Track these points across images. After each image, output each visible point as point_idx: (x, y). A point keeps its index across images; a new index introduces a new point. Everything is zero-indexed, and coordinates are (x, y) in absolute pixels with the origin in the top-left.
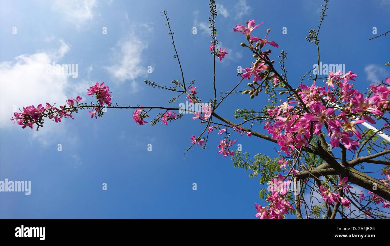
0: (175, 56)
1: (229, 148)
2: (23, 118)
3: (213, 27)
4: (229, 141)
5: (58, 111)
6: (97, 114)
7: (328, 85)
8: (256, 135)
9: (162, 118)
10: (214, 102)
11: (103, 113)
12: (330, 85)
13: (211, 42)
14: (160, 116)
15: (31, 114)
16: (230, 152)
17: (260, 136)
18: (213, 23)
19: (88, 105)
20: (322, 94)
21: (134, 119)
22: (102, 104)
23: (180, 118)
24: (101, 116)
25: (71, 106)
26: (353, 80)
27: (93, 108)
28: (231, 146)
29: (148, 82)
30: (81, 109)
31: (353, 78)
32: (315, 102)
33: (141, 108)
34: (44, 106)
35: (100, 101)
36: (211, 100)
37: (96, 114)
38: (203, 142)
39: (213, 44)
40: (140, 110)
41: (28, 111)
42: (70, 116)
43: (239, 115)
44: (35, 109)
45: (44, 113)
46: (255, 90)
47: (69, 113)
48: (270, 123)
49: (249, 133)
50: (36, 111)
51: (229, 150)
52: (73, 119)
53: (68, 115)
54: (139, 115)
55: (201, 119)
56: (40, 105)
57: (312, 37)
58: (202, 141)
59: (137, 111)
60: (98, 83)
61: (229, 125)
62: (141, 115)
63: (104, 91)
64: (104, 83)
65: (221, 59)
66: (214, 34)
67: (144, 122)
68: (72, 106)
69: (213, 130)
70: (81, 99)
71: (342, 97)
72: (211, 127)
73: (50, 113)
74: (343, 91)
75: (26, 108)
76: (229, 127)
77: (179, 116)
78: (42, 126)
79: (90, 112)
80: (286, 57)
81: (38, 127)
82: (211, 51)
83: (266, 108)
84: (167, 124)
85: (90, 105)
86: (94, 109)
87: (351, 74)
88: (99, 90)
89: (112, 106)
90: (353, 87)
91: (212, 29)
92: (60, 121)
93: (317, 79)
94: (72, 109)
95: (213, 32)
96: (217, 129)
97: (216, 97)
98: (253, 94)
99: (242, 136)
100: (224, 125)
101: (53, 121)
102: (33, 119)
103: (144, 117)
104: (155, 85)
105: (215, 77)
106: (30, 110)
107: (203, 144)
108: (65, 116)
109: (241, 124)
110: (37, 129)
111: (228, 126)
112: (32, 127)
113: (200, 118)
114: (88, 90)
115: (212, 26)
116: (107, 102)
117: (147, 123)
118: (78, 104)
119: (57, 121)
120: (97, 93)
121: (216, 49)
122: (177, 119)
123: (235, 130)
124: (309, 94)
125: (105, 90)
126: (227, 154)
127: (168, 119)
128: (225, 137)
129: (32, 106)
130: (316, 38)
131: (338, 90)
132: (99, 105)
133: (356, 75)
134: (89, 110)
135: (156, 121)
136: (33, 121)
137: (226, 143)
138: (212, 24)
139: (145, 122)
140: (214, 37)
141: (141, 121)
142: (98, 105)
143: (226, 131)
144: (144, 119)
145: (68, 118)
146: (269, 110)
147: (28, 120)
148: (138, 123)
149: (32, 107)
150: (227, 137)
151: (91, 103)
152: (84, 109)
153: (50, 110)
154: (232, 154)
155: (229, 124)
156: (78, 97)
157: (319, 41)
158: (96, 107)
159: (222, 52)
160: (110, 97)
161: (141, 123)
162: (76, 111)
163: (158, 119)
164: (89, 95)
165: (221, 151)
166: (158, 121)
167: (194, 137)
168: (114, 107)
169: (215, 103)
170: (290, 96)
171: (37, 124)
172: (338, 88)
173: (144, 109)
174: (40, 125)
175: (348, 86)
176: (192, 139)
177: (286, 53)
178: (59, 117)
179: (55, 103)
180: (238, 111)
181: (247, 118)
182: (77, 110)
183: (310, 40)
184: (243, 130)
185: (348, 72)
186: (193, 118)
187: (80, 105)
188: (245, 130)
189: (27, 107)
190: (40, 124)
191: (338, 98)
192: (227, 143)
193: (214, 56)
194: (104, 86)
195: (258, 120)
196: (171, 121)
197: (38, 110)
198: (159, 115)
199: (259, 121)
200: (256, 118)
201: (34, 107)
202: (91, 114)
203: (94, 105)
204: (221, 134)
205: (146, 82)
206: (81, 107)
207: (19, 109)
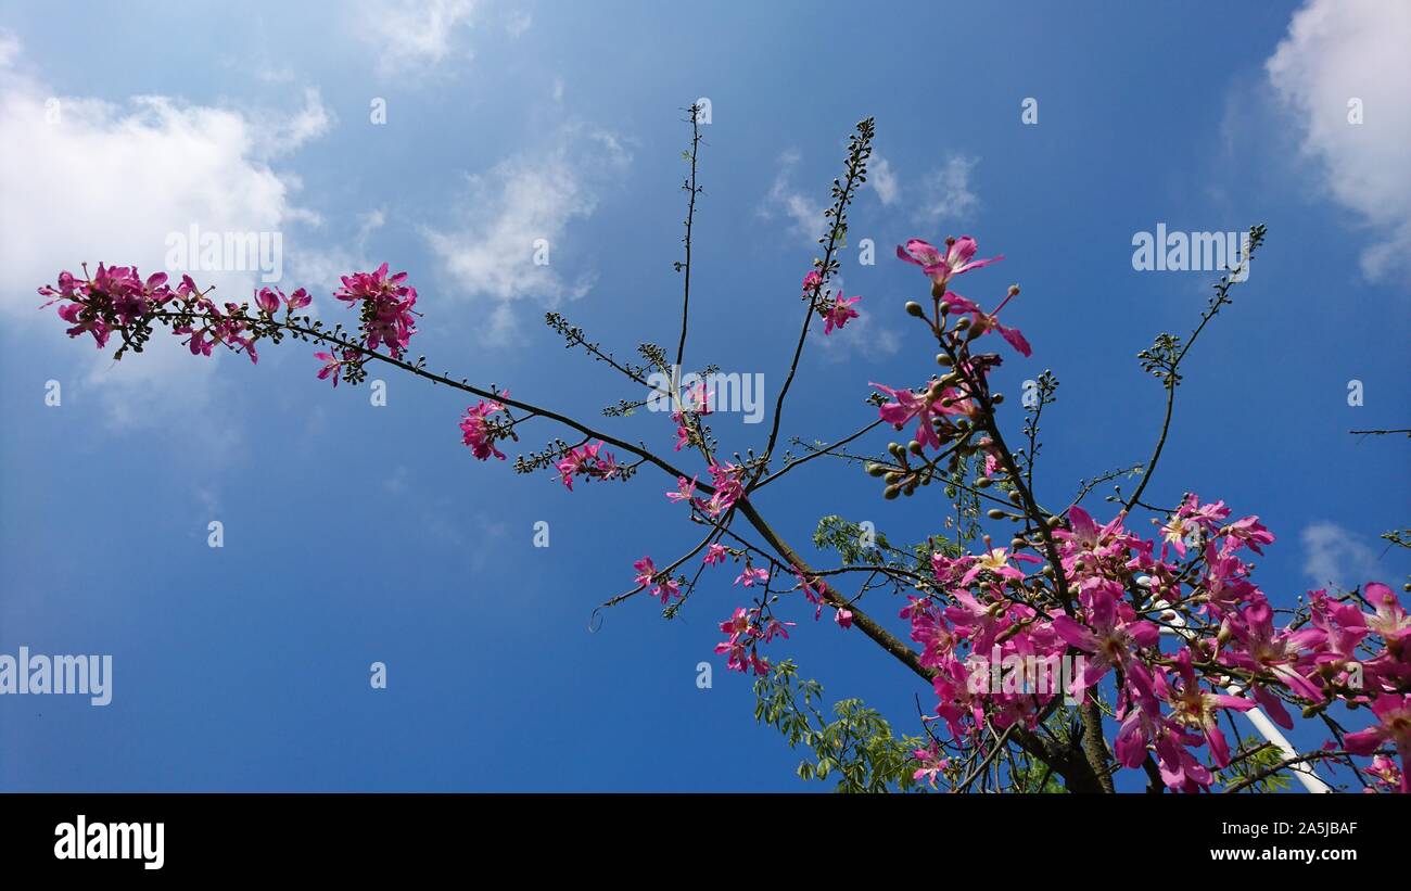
0: (678, 266)
1: (760, 645)
2: (85, 300)
3: (838, 215)
4: (767, 619)
5: (214, 315)
6: (344, 373)
7: (1167, 540)
8: (869, 630)
9: (561, 458)
10: (758, 462)
11: (364, 373)
12: (1173, 540)
13: (817, 261)
14: (556, 449)
15: (116, 297)
16: (755, 661)
17: (881, 640)
18: (842, 203)
19: (322, 331)
20: (1137, 564)
21: (464, 432)
22: (374, 345)
23: (624, 480)
24: (354, 383)
25: (265, 315)
26: (1257, 550)
27: (336, 345)
28: (770, 638)
29: (557, 321)
30: (295, 336)
31: (1257, 544)
32: (1106, 582)
33: (502, 400)
34: (174, 283)
35: (369, 330)
36: (751, 453)
37: (339, 369)
38: (674, 591)
39: (820, 269)
40: (495, 407)
41: (112, 281)
42: (249, 346)
43: (832, 535)
44: (138, 283)
45: (165, 307)
46: (909, 472)
47: (248, 335)
48: (928, 603)
49: (848, 614)
50: (137, 292)
51: (754, 650)
52: (254, 359)
53: (241, 341)
54: (485, 422)
55: (695, 509)
56: (160, 277)
57: (1161, 358)
58: (672, 586)
59: (482, 405)
60: (384, 269)
61: (783, 561)
62: (491, 422)
63: (397, 301)
64: (405, 274)
65: (830, 327)
66: (832, 239)
67: (495, 451)
68: (270, 316)
69: (722, 558)
70: (308, 300)
71: (1202, 596)
72: (720, 548)
73: (184, 314)
74: (1212, 577)
75: (107, 268)
76: (784, 568)
77: (622, 469)
78: (138, 349)
79: (321, 356)
80: (1052, 397)
81: (125, 348)
82: (806, 289)
83: (932, 548)
84: (569, 486)
85: (330, 333)
86: (341, 350)
87: (1255, 526)
88: (380, 294)
89: (404, 362)
90: (1248, 575)
91: (833, 219)
92: (207, 353)
94: (263, 326)
95: (834, 232)
96: (737, 560)
97: (770, 449)
98: (897, 486)
99: (817, 616)
100: (768, 557)
101: (183, 344)
102: (117, 317)
103: (502, 434)
104: (578, 338)
105: (790, 379)
106: (120, 281)
107: (672, 601)
108: (231, 341)
109: (828, 573)
110: (118, 355)
111: (780, 566)
112: (101, 342)
113: (692, 502)
114: (344, 279)
115: (836, 210)
116: (392, 344)
117: (504, 457)
118: (292, 317)
119: (195, 350)
120: (369, 299)
121: (823, 292)
122: (613, 478)
123: (799, 588)
124: (1093, 548)
125: (402, 299)
126: (744, 665)
127: (581, 470)
128: (756, 600)
129: (131, 270)
130: (1174, 366)
131: (1194, 567)
132: (362, 344)
133: (1272, 539)
134: (319, 348)
135: (538, 461)
136: (116, 321)
137: (754, 622)
138: (837, 205)
139: (498, 455)
140: (831, 249)
141: (485, 446)
142: (360, 341)
143: (769, 580)
144: (499, 444)
145: (238, 352)
146: (938, 557)
147: (99, 314)
148: (470, 450)
149: (131, 273)
150: (764, 603)
151: (339, 327)
152: (305, 338)
153: (188, 304)
154: (761, 669)
155: (786, 557)
156: (300, 293)
157: (1180, 378)
158: (350, 345)
159: (841, 304)
160: (409, 329)
161: (482, 452)
162: (276, 338)
163: (547, 460)
164: (341, 298)
165: (726, 645)
166: (541, 465)
167: (650, 563)
168: (408, 367)
169: (762, 468)
170: (1026, 534)
171: (125, 336)
172: (1196, 560)
173: (509, 407)
174: (132, 344)
175: (1232, 565)
176: (639, 567)
177: (1057, 384)
178: (208, 337)
179: (213, 287)
180: (831, 519)
181: (857, 559)
182: (281, 335)
183: (1149, 368)
184: (828, 596)
185: (1246, 519)
186: (669, 494)
187: (296, 323)
188: (833, 600)
189: (113, 268)
190: (134, 340)
191: (1188, 597)
192: (756, 624)
193: (811, 310)
194: (403, 284)
195: (891, 578)
196: (587, 480)
197: (145, 290)
198: (555, 446)
199: (892, 586)
200: (888, 570)
201: (135, 275)
202: (322, 364)
203: (344, 335)
204: (747, 583)
205: (551, 318)
206: (297, 328)
207: (84, 265)
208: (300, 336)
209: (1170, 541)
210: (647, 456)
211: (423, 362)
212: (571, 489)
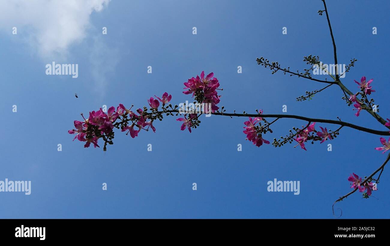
2: (86, 130)
5: (134, 117)
11: (199, 122)
21: (246, 135)
24: (196, 127)
25: (155, 110)
29: (263, 61)
30: (168, 115)
37: (189, 124)
40: (259, 120)
41: (95, 118)
42: (151, 126)
44: (104, 115)
45: (116, 121)
47: (148, 121)
50: (106, 119)
52: (155, 131)
53: (147, 124)
54: (255, 128)
56: (112, 109)
62: (257, 127)
70: (170, 97)
73: (124, 121)
78: (111, 143)
81: (106, 144)
86: (188, 114)
88: (204, 87)
92: (138, 136)
94: (154, 115)
101: (127, 135)
103: (263, 130)
104: (277, 67)
106: (98, 117)
108: (144, 126)
110: (105, 148)
112: (97, 145)
118: (165, 107)
119: (132, 136)
136: (100, 134)
139: (266, 142)
141: (258, 139)
145: (148, 130)
148: (253, 144)
149: (101, 112)
152: (172, 114)
153: (125, 116)
156: (165, 95)
161: (259, 143)
162: (160, 118)
166: (288, 142)
168: (218, 114)
171: (105, 139)
174: (108, 142)
178: (136, 128)
179: (133, 106)
182: (162, 117)
187: (167, 109)
189: (94, 113)
190: (108, 140)
197: (108, 117)
201: (103, 112)
206: (168, 111)
207: (82, 115)
208: (170, 114)
211: (224, 109)
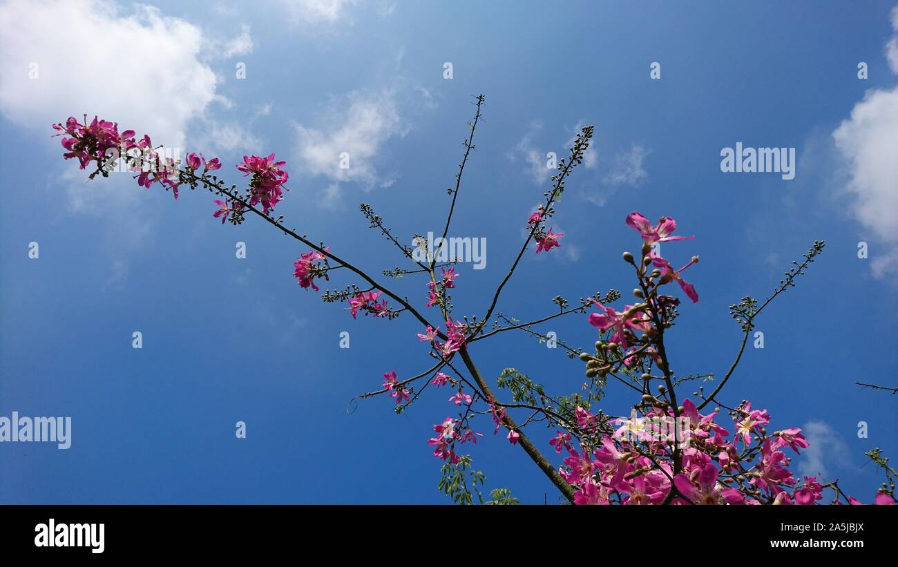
0: (450, 191)
1: (457, 444)
2: (80, 138)
3: (560, 181)
4: (465, 428)
6: (230, 217)
7: (739, 432)
8: (527, 448)
9: (353, 297)
10: (478, 325)
11: (243, 219)
12: (744, 433)
13: (541, 206)
14: (352, 291)
15: (100, 139)
16: (452, 453)
17: (534, 456)
18: (564, 174)
19: (223, 187)
20: (713, 442)
21: (296, 268)
22: (254, 203)
23: (390, 319)
24: (235, 224)
25: (190, 170)
26: (796, 450)
27: (229, 198)
28: (464, 441)
29: (367, 210)
30: (205, 187)
31: (796, 447)
32: (699, 453)
33: (325, 253)
34: (138, 138)
35: (252, 192)
36: (475, 318)
37: (228, 213)
38: (406, 396)
39: (541, 212)
40: (319, 257)
41: (100, 129)
42: (175, 188)
43: (509, 381)
44: (116, 134)
46: (606, 363)
48: (569, 438)
49: (516, 435)
50: (114, 139)
51: (453, 446)
52: (176, 196)
53: (170, 182)
54: (311, 265)
55: (434, 348)
56: (131, 133)
57: (744, 311)
58: (405, 393)
59: (311, 254)
60: (272, 157)
61: (482, 393)
62: (314, 265)
63: (275, 179)
64: (285, 162)
65: (540, 249)
66: (553, 195)
67: (313, 284)
68: (193, 171)
69: (444, 383)
70: (219, 166)
71: (757, 473)
72: (445, 376)
74: (764, 462)
75: (99, 120)
76: (482, 397)
77: (390, 312)
78: (106, 175)
79: (218, 202)
80: (673, 322)
81: (97, 173)
82: (530, 223)
83: (577, 402)
84: (354, 316)
85: (227, 189)
86: (232, 201)
87: (798, 435)
88: (266, 172)
89: (270, 217)
90: (787, 465)
91: (557, 183)
92: (148, 186)
93: (711, 401)
94: (187, 177)
95: (555, 191)
96: (453, 386)
97: (487, 317)
98: (596, 369)
99: (496, 432)
100: (474, 388)
101: (134, 178)
102: (97, 152)
103: (319, 274)
104: (378, 223)
105: (508, 277)
106: (105, 130)
107: (404, 402)
108: (164, 182)
109: (509, 406)
110: (92, 176)
111: (480, 395)
112: (83, 165)
113: (432, 343)
114: (245, 158)
115: (559, 178)
116: (266, 205)
117: (317, 289)
118: (206, 174)
119: (141, 183)
120: (258, 173)
121: (541, 225)
122: (383, 317)
123: (489, 412)
124: (694, 429)
125: (278, 178)
126: (445, 456)
127: (364, 307)
128: (460, 415)
129: (114, 124)
130: (751, 318)
131: (754, 452)
132: (246, 201)
133: (807, 445)
134: (219, 197)
135: (338, 296)
136: (96, 155)
137: (456, 429)
138: (560, 175)
139: (314, 287)
140: (551, 201)
141: (307, 280)
142: (245, 198)
143: (471, 403)
144: (316, 280)
145: (167, 189)
146: (580, 409)
147: (87, 148)
148: (297, 281)
149: (113, 126)
150: (465, 418)
151: (234, 187)
152: (211, 190)
154: (455, 460)
155: (483, 389)
156: (215, 161)
157: (753, 326)
158: (238, 200)
159: (550, 236)
160: (279, 198)
161: (305, 283)
162: (193, 185)
163: (344, 296)
164: (241, 169)
165: (436, 440)
166: (340, 299)
167: (394, 375)
168: (272, 221)
169: (479, 329)
170: (641, 406)
171: (99, 165)
172: (755, 449)
173: (328, 258)
174: (102, 171)
175: (779, 457)
176: (387, 376)
177: (677, 315)
178: (151, 176)
179: (162, 146)
180: (511, 371)
181: (522, 398)
182: (196, 185)
183: (736, 316)
184: (505, 420)
185: (793, 429)
186: (419, 335)
187: (208, 179)
188: (508, 424)
189: (103, 121)
191: (747, 472)
192: (457, 430)
193: (531, 236)
194: (281, 168)
195: (547, 416)
196: (367, 314)
197: (120, 139)
198: (351, 288)
199: (547, 422)
200: (547, 411)
201: (116, 129)
202: (218, 208)
203: (236, 193)
204: (457, 402)
205: (364, 207)
206: (208, 182)
207: (85, 115)
208: (208, 188)
209: (741, 433)
210: (408, 307)
211: (281, 220)
212: (355, 317)
